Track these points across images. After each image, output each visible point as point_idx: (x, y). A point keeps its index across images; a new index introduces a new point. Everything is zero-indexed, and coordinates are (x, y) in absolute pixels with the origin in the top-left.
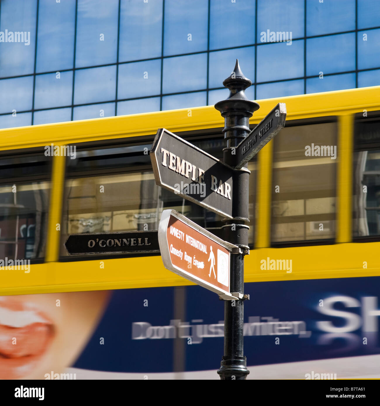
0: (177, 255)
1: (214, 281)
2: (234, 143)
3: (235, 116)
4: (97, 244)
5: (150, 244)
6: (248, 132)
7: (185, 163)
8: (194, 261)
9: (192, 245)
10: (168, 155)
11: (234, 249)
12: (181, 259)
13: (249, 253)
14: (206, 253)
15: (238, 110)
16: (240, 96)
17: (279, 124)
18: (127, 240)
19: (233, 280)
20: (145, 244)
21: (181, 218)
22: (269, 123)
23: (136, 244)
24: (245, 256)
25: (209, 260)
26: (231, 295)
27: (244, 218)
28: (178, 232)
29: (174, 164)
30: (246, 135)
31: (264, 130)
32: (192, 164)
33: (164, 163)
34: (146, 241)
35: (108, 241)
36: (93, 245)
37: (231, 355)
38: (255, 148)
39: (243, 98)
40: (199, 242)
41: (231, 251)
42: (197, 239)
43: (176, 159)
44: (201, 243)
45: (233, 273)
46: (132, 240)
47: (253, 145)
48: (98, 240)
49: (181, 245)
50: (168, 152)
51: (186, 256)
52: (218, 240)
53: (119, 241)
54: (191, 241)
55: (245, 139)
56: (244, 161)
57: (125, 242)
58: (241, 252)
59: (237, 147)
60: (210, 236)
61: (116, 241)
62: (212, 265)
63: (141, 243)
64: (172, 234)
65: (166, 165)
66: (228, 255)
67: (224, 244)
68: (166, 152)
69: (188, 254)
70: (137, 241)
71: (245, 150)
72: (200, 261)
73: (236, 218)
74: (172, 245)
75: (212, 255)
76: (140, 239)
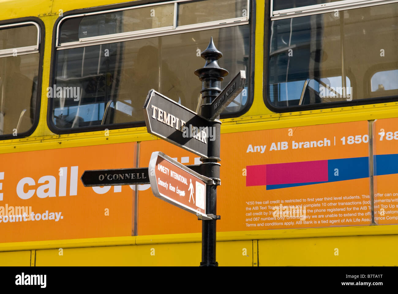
0: (164, 186)
1: (193, 205)
2: (209, 101)
3: (209, 80)
4: (106, 178)
5: (146, 178)
6: (219, 92)
7: (170, 116)
8: (177, 190)
9: (175, 178)
10: (157, 110)
11: (209, 181)
12: (167, 189)
13: (220, 184)
14: (187, 184)
15: (213, 75)
16: (214, 65)
17: (240, 87)
18: (129, 175)
19: (209, 205)
20: (142, 177)
21: (167, 158)
22: (234, 86)
23: (135, 178)
24: (218, 187)
25: (189, 190)
26: (207, 216)
27: (216, 158)
28: (164, 169)
29: (162, 117)
30: (217, 95)
31: (230, 91)
32: (176, 117)
33: (154, 117)
34: (143, 175)
35: (114, 176)
36: (103, 179)
37: (207, 261)
38: (223, 104)
39: (216, 66)
40: (181, 176)
41: (207, 182)
42: (179, 173)
43: (163, 113)
44: (182, 177)
45: (209, 199)
46: (132, 174)
47: (223, 102)
48: (106, 174)
49: (167, 178)
50: (157, 108)
51: (170, 187)
52: (196, 175)
53: (122, 175)
54: (175, 175)
55: (217, 97)
56: (216, 114)
57: (126, 176)
58: (214, 183)
59: (211, 103)
60: (190, 171)
61: (120, 175)
62: (192, 193)
63: (139, 177)
64: (160, 170)
65: (155, 118)
66: (204, 186)
67: (201, 177)
68: (155, 108)
69: (172, 185)
70: (136, 175)
71: (216, 106)
72: (182, 190)
73: (211, 158)
74: (159, 179)
75: (191, 186)
76: (138, 174)
